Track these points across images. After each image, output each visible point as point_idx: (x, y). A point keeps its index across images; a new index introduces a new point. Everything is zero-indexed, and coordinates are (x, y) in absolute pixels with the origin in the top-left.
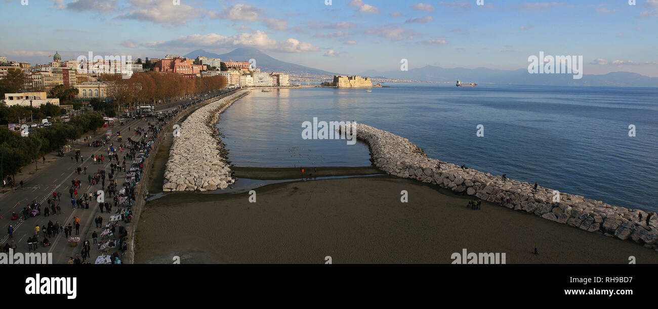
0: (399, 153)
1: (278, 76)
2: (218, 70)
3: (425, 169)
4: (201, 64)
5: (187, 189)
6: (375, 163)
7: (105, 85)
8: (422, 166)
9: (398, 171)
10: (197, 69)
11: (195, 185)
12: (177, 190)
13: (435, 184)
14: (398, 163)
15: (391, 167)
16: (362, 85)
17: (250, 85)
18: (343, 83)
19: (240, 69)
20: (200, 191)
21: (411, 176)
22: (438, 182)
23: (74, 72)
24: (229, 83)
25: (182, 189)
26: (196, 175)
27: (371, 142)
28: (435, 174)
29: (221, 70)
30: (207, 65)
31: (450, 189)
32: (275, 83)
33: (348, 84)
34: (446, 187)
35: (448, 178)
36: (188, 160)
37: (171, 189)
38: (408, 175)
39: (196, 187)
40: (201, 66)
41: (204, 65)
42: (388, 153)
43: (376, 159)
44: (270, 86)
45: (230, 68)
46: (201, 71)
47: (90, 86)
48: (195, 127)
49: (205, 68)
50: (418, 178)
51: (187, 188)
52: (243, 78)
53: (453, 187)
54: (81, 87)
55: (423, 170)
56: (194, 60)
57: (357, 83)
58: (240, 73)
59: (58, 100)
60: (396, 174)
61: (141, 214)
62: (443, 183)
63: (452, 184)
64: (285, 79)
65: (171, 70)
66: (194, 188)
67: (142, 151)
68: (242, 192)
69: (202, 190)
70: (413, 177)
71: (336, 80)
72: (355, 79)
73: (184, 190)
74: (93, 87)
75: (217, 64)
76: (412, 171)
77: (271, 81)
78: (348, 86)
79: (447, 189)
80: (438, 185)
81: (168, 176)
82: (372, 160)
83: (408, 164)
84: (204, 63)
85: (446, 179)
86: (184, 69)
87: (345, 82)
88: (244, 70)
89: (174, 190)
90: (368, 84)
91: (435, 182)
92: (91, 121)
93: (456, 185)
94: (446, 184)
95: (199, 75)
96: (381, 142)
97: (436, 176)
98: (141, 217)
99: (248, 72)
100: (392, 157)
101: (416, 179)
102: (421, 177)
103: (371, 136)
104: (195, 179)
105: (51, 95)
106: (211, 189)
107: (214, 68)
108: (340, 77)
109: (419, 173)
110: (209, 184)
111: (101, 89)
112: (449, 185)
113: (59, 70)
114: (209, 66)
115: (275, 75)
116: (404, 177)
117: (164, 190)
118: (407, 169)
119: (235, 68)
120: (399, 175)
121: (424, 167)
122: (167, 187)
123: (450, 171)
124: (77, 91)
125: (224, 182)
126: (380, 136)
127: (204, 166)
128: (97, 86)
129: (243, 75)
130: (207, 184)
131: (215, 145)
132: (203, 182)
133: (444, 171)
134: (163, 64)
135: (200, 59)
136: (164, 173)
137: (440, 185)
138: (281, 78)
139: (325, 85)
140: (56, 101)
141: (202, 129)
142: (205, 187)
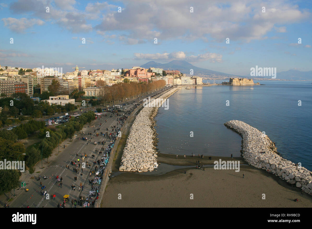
0: (258, 149)
1: (196, 79)
2: (161, 75)
3: (272, 164)
4: (152, 72)
5: (132, 171)
6: (243, 155)
7: (98, 90)
8: (270, 162)
9: (255, 163)
10: (149, 74)
11: (136, 168)
12: (127, 170)
13: (277, 175)
14: (256, 158)
15: (251, 160)
16: (247, 84)
17: (179, 84)
18: (235, 82)
19: (174, 75)
20: (138, 172)
21: (263, 167)
22: (278, 175)
23: (84, 79)
24: (167, 83)
25: (129, 170)
26: (137, 161)
27: (244, 136)
28: (277, 169)
29: (163, 75)
30: (155, 73)
31: (285, 181)
32: (194, 83)
33: (239, 83)
34: (283, 179)
35: (285, 173)
36: (135, 148)
37: (124, 170)
38: (261, 167)
39: (136, 170)
40: (151, 73)
41: (153, 72)
42: (252, 148)
43: (244, 152)
44: (191, 85)
45: (168, 74)
46: (151, 76)
47: (91, 90)
48: (143, 120)
49: (154, 74)
50: (267, 170)
51: (132, 169)
52: (175, 80)
53: (287, 180)
54: (86, 90)
55: (270, 165)
56: (148, 70)
57: (244, 82)
58: (174, 77)
59: (74, 100)
60: (254, 165)
61: (106, 188)
62: (282, 176)
63: (287, 178)
64: (200, 81)
65: (135, 75)
66: (135, 170)
67: (112, 141)
68: (161, 174)
69: (139, 171)
70: (264, 168)
71: (231, 81)
72: (243, 80)
73: (130, 171)
74: (92, 90)
75: (161, 71)
76: (264, 165)
77: (192, 82)
78: (239, 84)
79: (284, 180)
80: (278, 176)
81: (123, 161)
82: (242, 152)
83: (262, 159)
84: (153, 71)
85: (283, 174)
86: (142, 75)
87: (237, 82)
88: (176, 75)
89: (125, 170)
90: (252, 83)
91: (277, 174)
92: (88, 118)
93: (289, 179)
94: (283, 177)
95: (150, 79)
96: (249, 138)
97: (278, 170)
98: (105, 190)
99: (178, 77)
100: (253, 152)
101: (265, 170)
102: (268, 169)
103: (244, 132)
104: (136, 164)
105: (71, 97)
106: (144, 171)
107: (159, 74)
108: (234, 79)
109: (268, 166)
110: (144, 168)
111: (96, 91)
112: (285, 178)
113: (77, 79)
114: (156, 73)
115: (194, 78)
116: (258, 168)
117: (120, 170)
118: (261, 163)
119: (171, 74)
120: (256, 166)
121: (271, 163)
122: (121, 168)
123: (287, 168)
124: (84, 93)
125: (152, 166)
126: (250, 132)
127: (143, 153)
128: (94, 90)
129: (175, 78)
130: (143, 168)
131: (152, 136)
132: (140, 166)
133: (283, 168)
134: (131, 73)
135: (151, 69)
136: (121, 157)
137: (280, 177)
138: (197, 80)
139: (225, 84)
140: (73, 101)
141: (147, 122)
142: (142, 170)
